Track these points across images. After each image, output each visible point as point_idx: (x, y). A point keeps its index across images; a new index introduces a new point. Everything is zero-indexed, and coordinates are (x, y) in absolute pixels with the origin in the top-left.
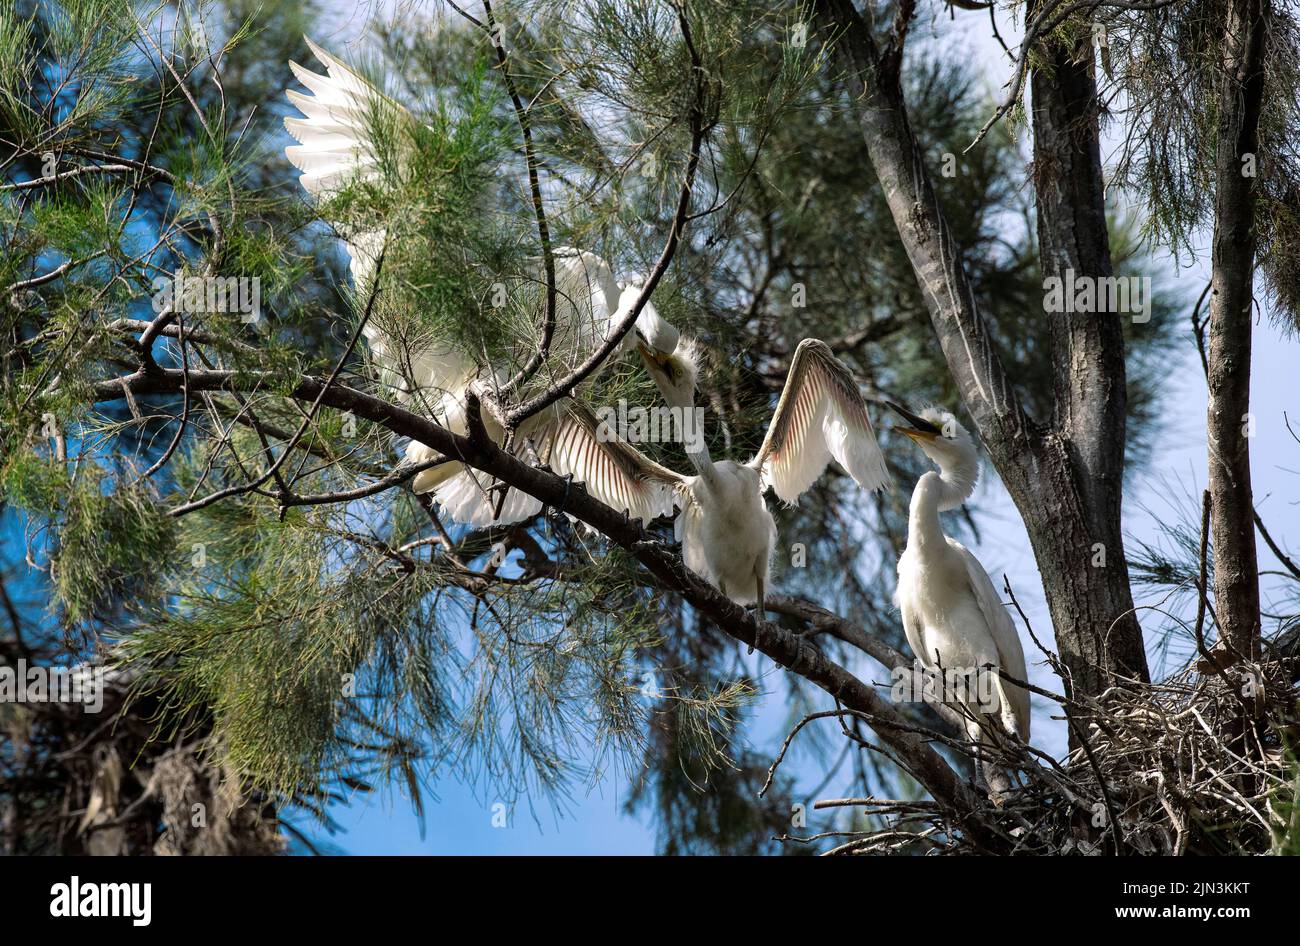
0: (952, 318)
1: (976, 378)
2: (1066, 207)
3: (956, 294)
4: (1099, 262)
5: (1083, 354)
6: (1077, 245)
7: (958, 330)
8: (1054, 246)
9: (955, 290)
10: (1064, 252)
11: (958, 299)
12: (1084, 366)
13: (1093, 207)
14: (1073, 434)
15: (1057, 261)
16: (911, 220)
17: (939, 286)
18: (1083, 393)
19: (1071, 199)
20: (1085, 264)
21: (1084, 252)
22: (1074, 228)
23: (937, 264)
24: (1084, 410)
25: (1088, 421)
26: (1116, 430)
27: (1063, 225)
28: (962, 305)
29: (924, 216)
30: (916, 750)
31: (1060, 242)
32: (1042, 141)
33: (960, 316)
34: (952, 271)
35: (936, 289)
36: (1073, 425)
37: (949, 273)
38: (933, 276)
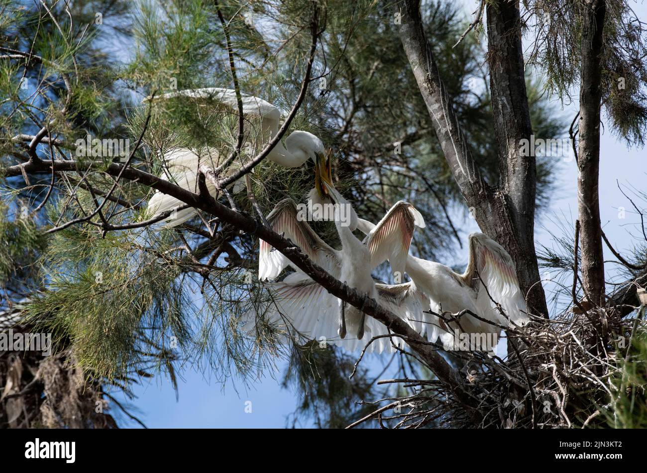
0: (447, 132)
1: (459, 163)
2: (505, 75)
3: (449, 120)
4: (522, 103)
5: (514, 150)
6: (510, 94)
7: (450, 138)
8: (499, 95)
9: (448, 118)
10: (504, 98)
11: (450, 122)
12: (515, 156)
13: (518, 75)
14: (509, 192)
15: (500, 103)
16: (426, 82)
17: (440, 116)
18: (514, 170)
19: (507, 71)
20: (515, 104)
21: (514, 98)
22: (509, 86)
23: (439, 105)
24: (514, 179)
25: (516, 185)
26: (531, 189)
27: (504, 84)
28: (452, 126)
29: (432, 80)
30: (430, 354)
31: (502, 93)
32: (492, 41)
33: (451, 131)
34: (447, 108)
35: (438, 118)
36: (509, 187)
37: (445, 109)
38: (436, 111)
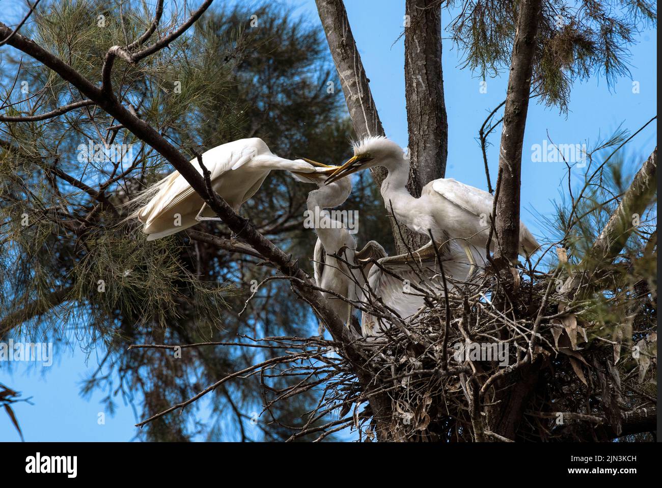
0: (357, 100)
1: (368, 131)
2: (422, 54)
3: (361, 88)
4: (438, 84)
5: (426, 127)
6: (426, 73)
7: (360, 106)
8: (414, 73)
9: (360, 85)
10: (419, 77)
11: (362, 90)
12: (426, 133)
13: (436, 57)
14: (418, 167)
15: (415, 81)
16: (339, 48)
17: (352, 82)
18: (425, 146)
19: (425, 51)
20: (430, 83)
21: (430, 77)
22: (425, 65)
23: (352, 71)
24: (425, 155)
25: (426, 160)
26: (441, 168)
27: (419, 63)
28: (364, 93)
29: (347, 45)
30: (324, 308)
31: (417, 72)
33: (362, 99)
34: (360, 75)
35: (350, 84)
36: (418, 162)
37: (358, 76)
38: (348, 77)
